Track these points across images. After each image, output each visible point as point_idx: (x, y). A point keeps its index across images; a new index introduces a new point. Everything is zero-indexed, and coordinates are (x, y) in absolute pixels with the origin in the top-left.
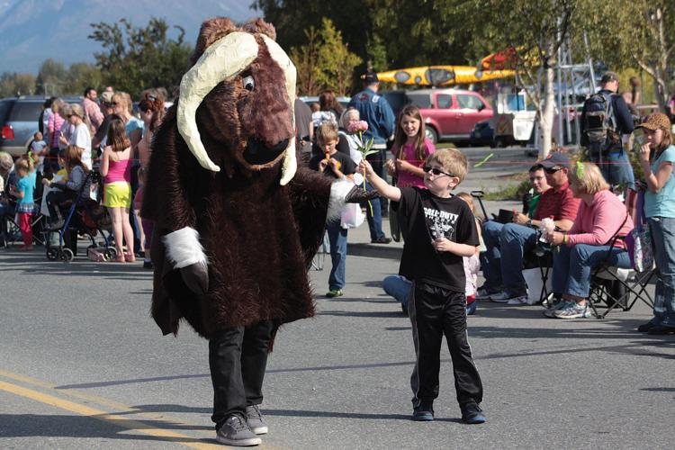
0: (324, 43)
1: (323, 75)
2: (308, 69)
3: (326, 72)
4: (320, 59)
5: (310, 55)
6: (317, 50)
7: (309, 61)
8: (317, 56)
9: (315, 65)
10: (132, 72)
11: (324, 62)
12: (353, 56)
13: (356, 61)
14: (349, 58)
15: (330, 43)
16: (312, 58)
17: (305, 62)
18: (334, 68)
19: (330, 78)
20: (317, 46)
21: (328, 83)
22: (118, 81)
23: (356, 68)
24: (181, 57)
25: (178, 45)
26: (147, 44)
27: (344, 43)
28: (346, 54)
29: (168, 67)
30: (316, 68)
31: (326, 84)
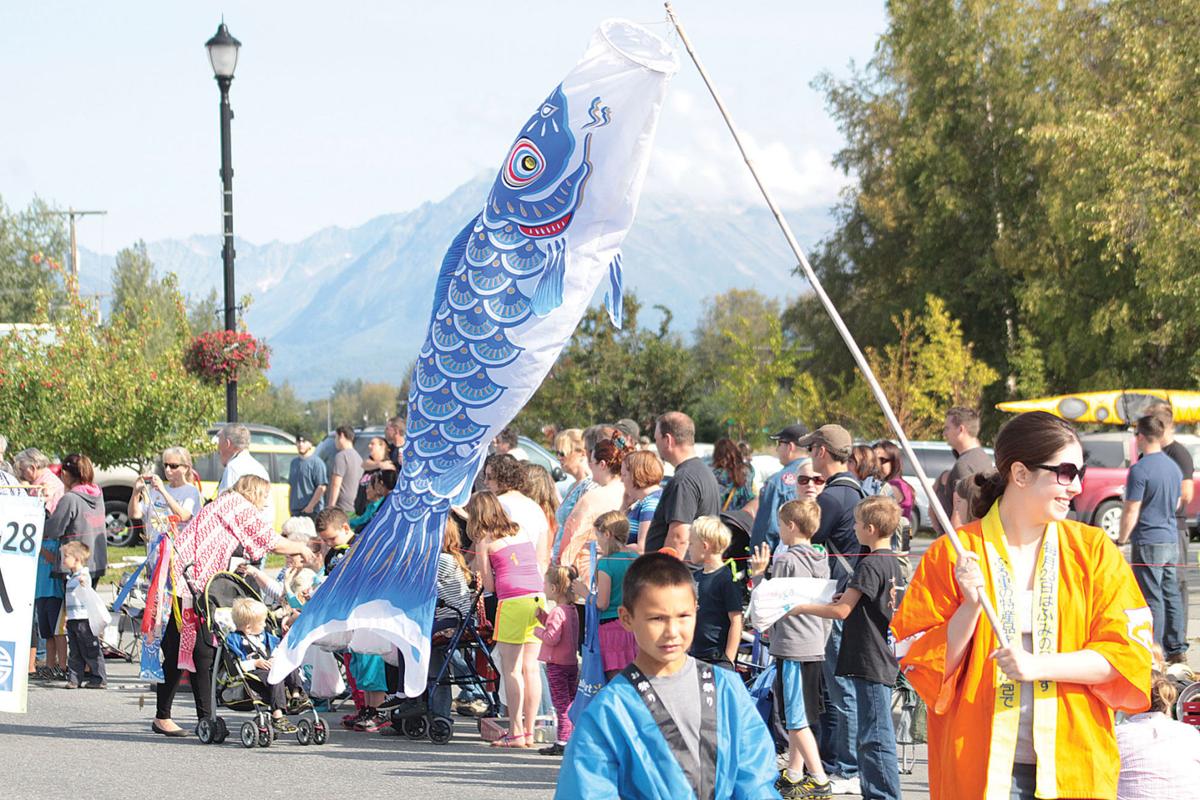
0: (927, 340)
1: (925, 400)
2: (898, 389)
3: (930, 395)
4: (920, 371)
5: (901, 362)
6: (915, 354)
7: (900, 374)
8: (915, 364)
9: (911, 383)
10: (572, 386)
11: (928, 377)
12: (982, 366)
13: (987, 375)
14: (973, 369)
15: (939, 342)
16: (904, 369)
17: (892, 376)
18: (945, 388)
19: (938, 406)
20: (914, 346)
21: (935, 416)
22: (545, 402)
23: (986, 389)
24: (663, 362)
25: (658, 338)
26: (600, 336)
27: (965, 343)
28: (969, 363)
29: (640, 377)
30: (912, 388)
31: (930, 417)
